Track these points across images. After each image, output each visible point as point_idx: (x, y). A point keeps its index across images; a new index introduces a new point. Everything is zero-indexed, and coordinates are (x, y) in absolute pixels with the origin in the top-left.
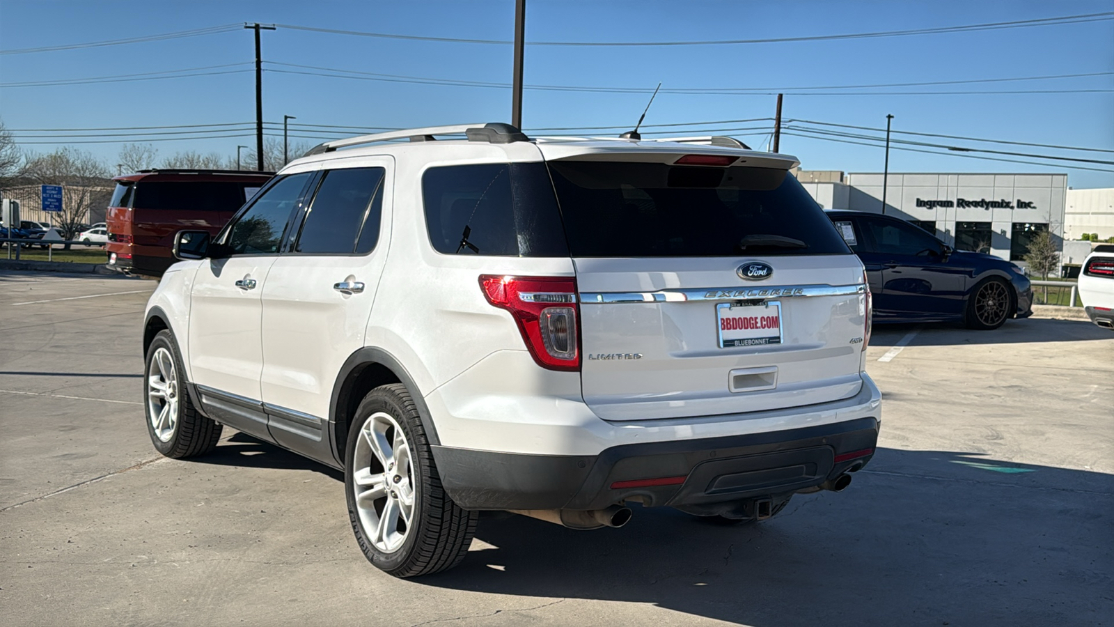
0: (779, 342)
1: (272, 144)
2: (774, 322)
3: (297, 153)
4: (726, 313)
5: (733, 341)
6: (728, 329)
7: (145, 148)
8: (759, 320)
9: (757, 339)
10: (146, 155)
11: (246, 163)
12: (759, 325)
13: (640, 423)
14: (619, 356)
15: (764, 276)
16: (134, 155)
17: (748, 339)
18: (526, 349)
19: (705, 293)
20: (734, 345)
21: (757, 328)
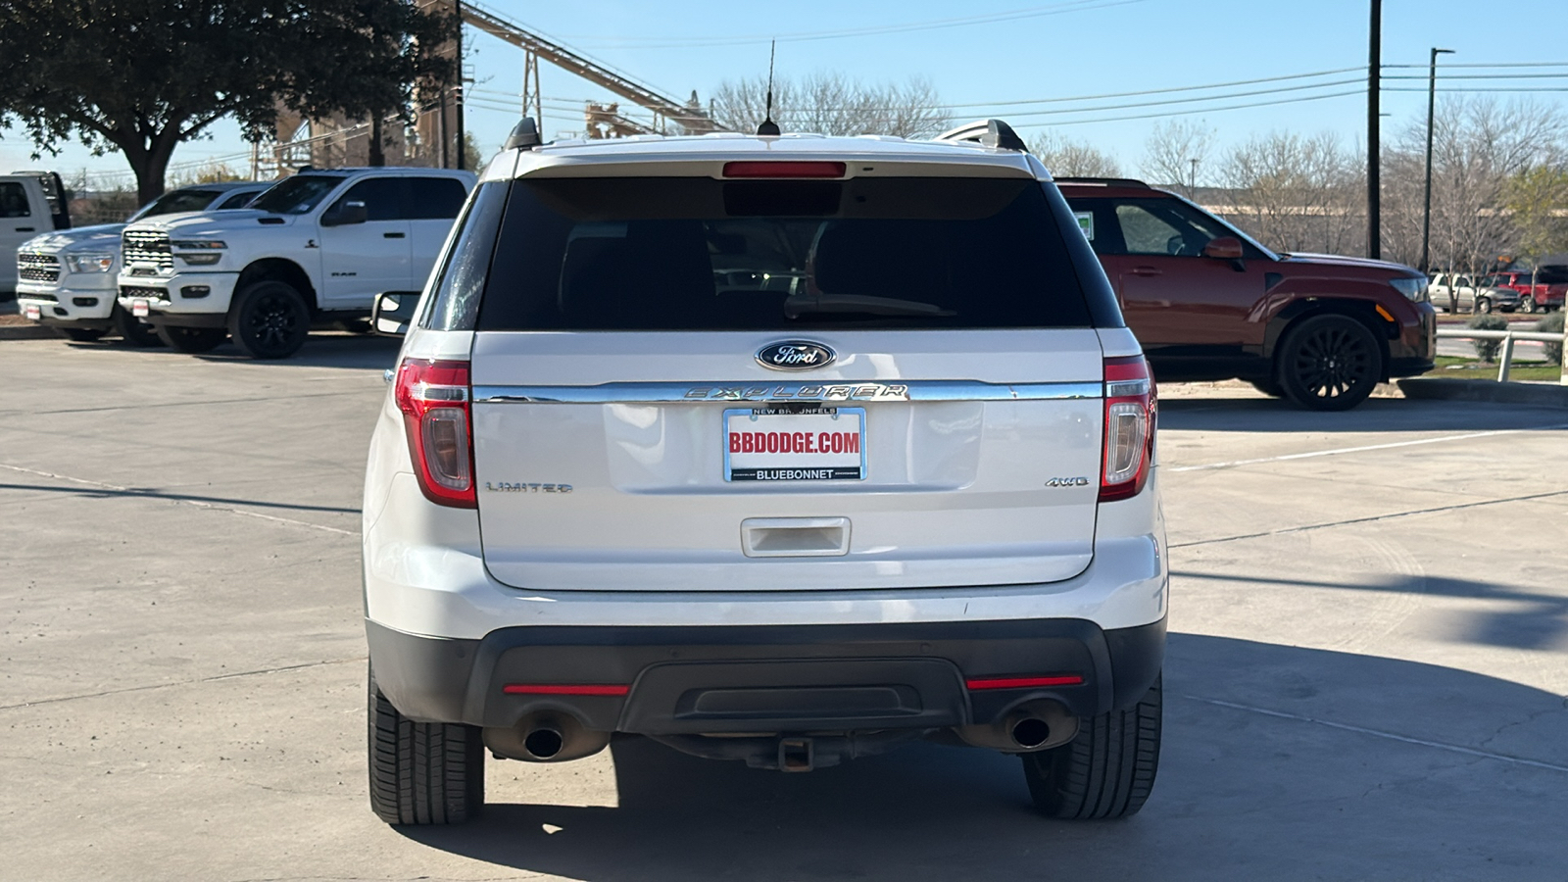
0: (858, 477)
1: (1457, 104)
2: (850, 442)
3: (1508, 122)
4: (742, 424)
5: (755, 471)
6: (745, 450)
7: (1193, 127)
8: (815, 439)
9: (807, 469)
10: (1195, 141)
11: (1403, 147)
12: (815, 445)
13: (549, 594)
14: (535, 487)
15: (809, 364)
16: (1173, 141)
17: (786, 469)
18: (413, 471)
19: (685, 390)
20: (755, 478)
21: (809, 450)
